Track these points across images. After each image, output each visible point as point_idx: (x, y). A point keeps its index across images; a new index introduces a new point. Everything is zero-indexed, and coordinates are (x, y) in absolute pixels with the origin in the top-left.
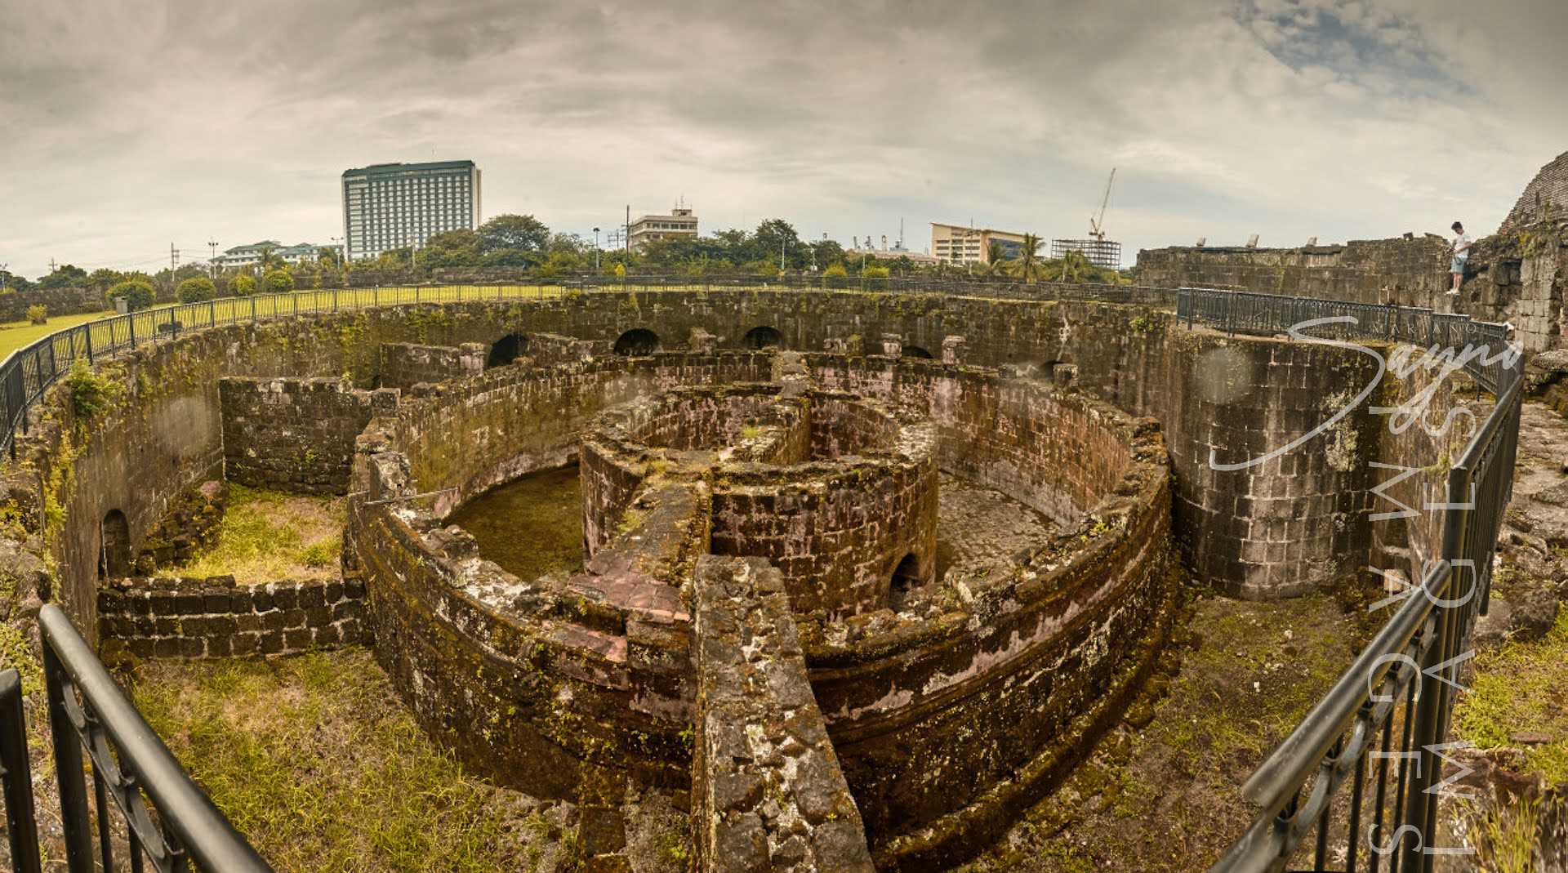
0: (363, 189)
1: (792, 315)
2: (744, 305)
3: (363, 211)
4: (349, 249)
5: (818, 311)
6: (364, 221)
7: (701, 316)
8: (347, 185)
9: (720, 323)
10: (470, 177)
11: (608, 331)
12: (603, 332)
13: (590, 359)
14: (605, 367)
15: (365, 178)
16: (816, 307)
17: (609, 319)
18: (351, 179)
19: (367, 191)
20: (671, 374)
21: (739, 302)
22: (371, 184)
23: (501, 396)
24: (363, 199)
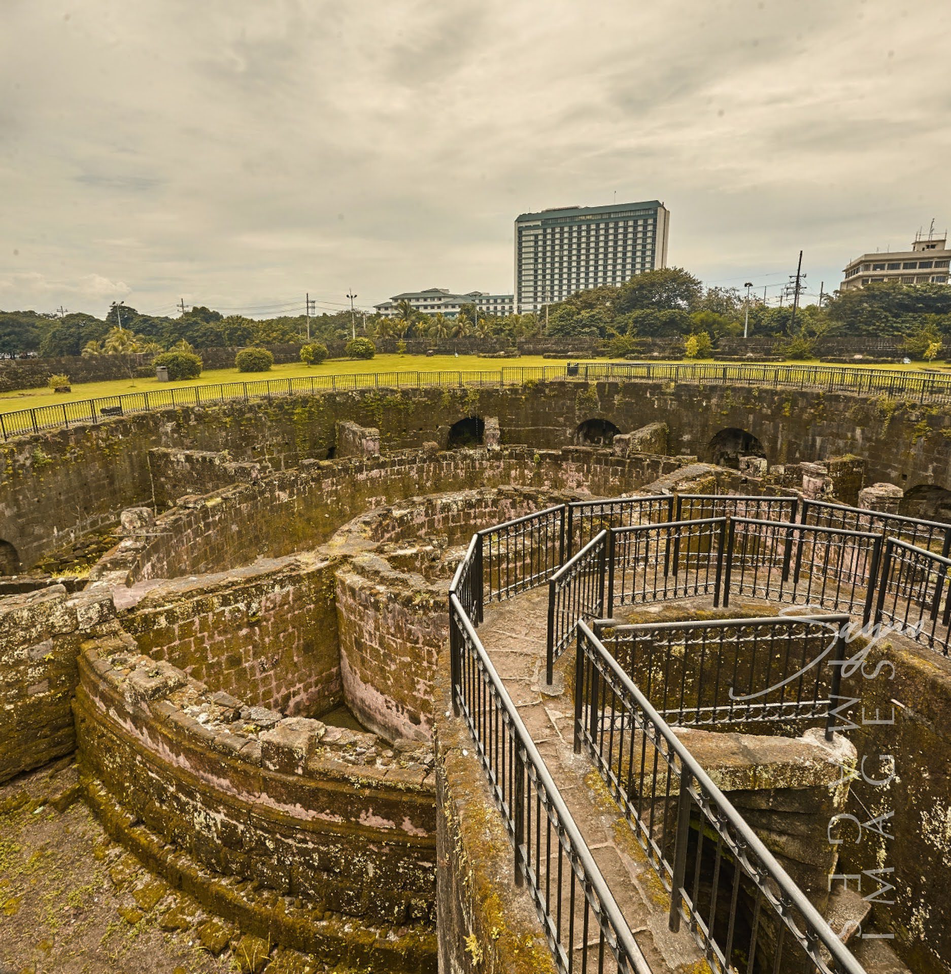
0: (536, 236)
1: (771, 418)
2: (714, 401)
3: (536, 260)
4: (519, 301)
5: (805, 416)
6: (536, 271)
7: (666, 410)
8: (520, 231)
9: (685, 420)
10: (655, 221)
11: (566, 419)
12: (561, 419)
13: (497, 448)
14: (511, 456)
15: (539, 223)
16: (803, 410)
17: (568, 408)
18: (523, 225)
19: (540, 237)
20: (578, 470)
21: (709, 398)
22: (545, 230)
23: (399, 473)
24: (536, 247)
